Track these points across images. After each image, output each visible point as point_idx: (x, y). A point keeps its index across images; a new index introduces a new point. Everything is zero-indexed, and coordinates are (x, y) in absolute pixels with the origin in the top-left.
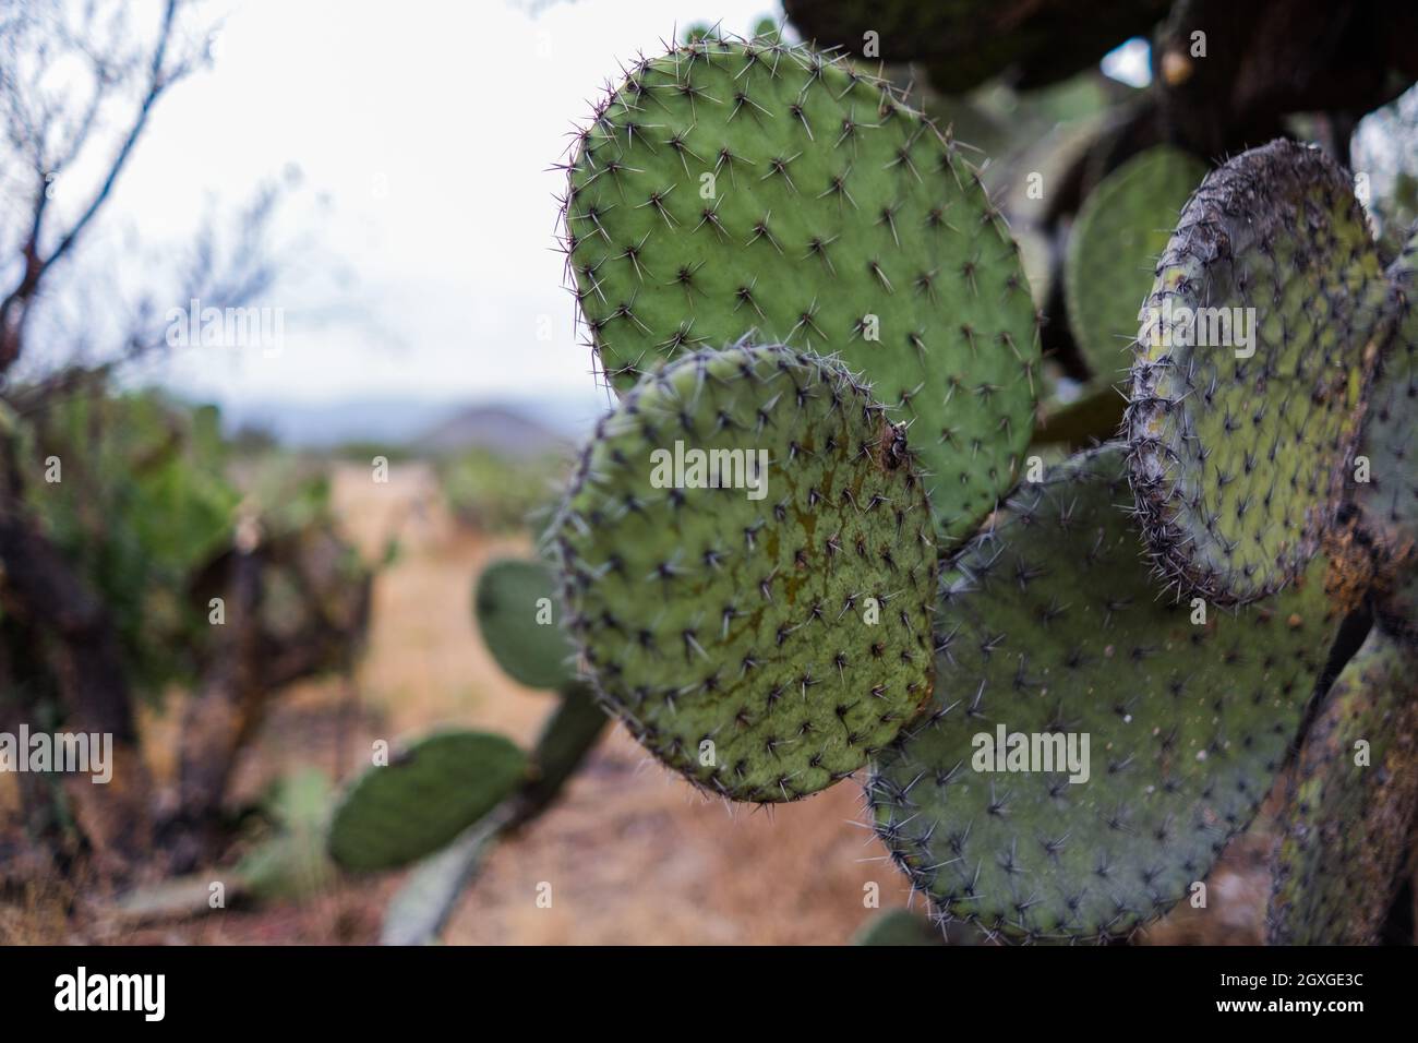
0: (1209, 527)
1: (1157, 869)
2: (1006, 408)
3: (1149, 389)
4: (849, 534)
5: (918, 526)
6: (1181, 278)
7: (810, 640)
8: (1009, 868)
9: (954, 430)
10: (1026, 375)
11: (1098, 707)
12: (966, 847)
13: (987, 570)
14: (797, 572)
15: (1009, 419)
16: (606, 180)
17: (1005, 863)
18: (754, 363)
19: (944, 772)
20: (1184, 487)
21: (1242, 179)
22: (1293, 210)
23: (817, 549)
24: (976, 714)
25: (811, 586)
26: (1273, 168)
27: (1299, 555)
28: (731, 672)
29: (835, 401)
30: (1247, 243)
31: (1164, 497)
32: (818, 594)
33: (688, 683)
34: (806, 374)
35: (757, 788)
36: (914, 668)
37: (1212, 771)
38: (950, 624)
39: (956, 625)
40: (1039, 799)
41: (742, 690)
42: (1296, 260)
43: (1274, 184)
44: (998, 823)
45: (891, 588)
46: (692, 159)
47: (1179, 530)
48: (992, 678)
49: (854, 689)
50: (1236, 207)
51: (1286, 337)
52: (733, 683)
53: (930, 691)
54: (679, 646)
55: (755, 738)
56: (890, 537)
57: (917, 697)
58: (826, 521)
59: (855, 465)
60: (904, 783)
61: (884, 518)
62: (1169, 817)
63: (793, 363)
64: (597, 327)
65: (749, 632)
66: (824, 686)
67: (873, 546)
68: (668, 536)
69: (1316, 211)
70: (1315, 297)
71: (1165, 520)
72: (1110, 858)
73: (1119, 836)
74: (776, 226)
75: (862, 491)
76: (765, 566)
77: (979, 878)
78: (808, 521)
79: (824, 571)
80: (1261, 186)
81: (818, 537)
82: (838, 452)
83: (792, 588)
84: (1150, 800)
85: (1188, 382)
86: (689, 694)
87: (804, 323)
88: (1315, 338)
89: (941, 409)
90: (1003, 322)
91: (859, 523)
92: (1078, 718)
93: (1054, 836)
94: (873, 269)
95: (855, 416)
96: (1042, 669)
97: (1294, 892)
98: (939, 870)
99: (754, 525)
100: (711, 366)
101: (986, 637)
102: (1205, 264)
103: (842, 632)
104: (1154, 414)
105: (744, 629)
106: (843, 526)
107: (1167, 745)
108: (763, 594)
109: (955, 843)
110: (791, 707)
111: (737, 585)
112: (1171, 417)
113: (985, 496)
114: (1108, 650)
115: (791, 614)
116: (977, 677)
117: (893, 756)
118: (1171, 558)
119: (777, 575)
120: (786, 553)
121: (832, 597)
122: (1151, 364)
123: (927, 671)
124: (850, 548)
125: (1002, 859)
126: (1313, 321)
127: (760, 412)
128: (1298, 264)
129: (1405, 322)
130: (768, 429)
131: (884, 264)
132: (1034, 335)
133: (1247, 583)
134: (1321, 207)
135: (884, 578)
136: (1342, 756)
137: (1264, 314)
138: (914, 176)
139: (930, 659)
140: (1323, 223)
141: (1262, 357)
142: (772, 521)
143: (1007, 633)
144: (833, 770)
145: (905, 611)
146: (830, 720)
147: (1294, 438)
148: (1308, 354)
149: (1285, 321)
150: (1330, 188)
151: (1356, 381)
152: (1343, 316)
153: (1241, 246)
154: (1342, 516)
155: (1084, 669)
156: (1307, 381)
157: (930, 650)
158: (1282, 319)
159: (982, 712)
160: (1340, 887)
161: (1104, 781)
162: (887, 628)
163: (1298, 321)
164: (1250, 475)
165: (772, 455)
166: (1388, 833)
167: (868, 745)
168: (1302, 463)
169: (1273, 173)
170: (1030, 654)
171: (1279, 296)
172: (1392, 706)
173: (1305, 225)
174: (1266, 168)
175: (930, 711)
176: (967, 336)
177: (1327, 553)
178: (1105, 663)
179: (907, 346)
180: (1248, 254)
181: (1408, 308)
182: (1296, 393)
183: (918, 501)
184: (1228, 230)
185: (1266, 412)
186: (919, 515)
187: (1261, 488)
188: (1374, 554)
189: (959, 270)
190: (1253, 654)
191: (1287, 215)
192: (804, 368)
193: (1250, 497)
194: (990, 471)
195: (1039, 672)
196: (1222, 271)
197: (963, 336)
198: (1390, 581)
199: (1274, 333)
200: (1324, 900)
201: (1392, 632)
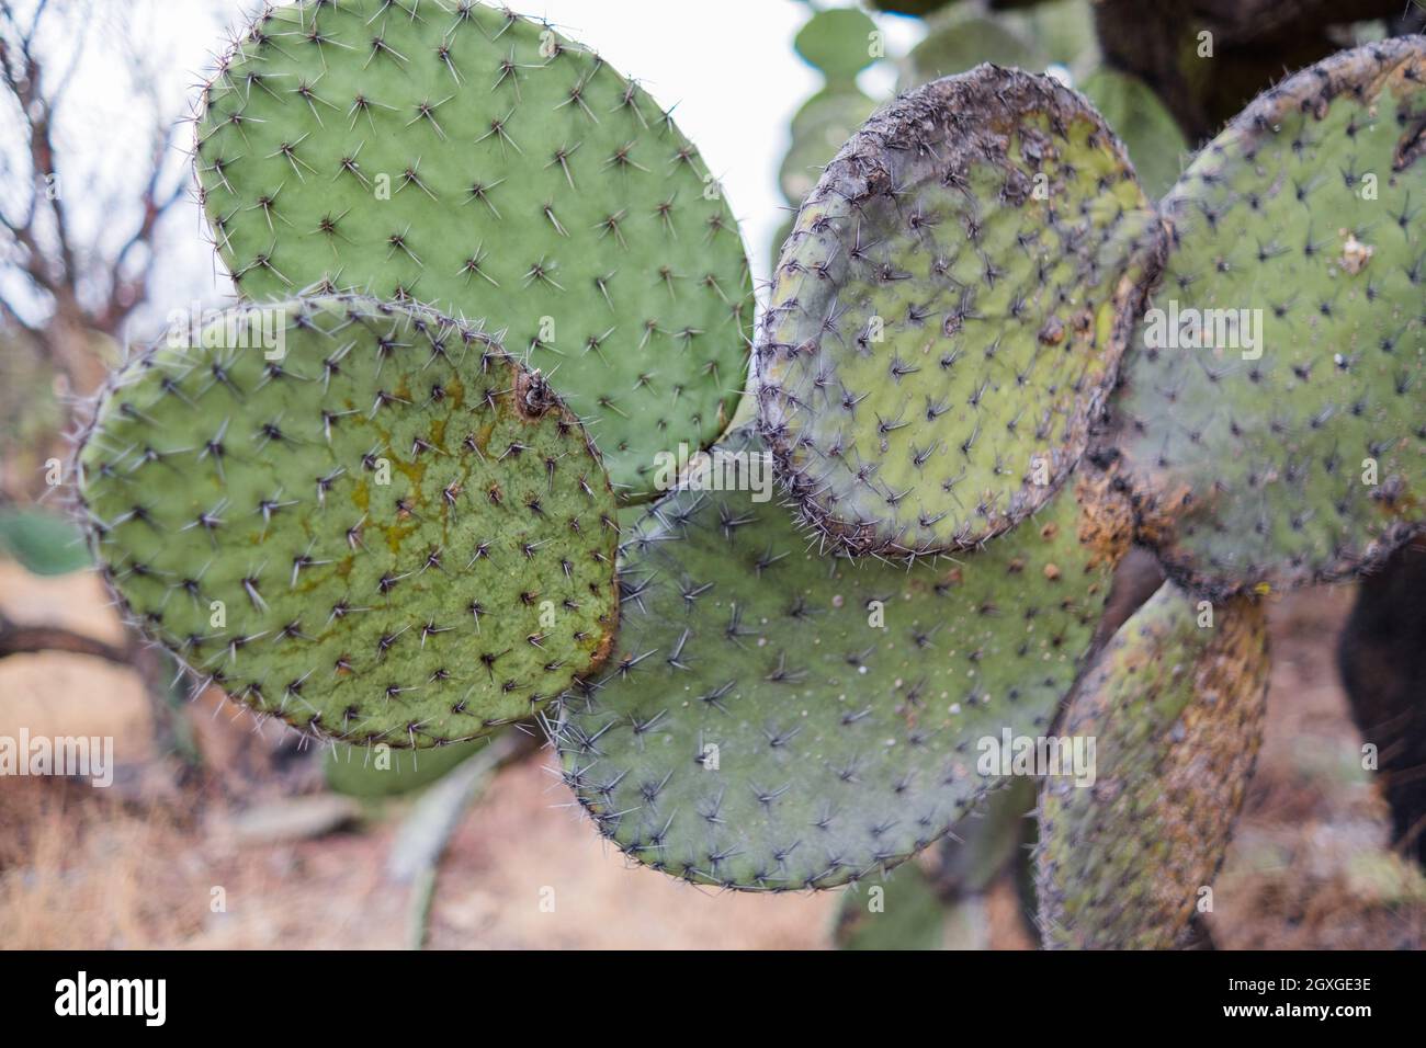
0: (861, 476)
1: (891, 822)
2: (713, 354)
3: (771, 334)
4: (476, 483)
5: (580, 473)
6: (819, 216)
7: (429, 589)
8: (710, 818)
9: (649, 376)
10: (734, 316)
11: (827, 657)
12: (662, 797)
13: (685, 518)
14: (400, 521)
15: (715, 365)
16: (229, 132)
17: (707, 813)
18: (309, 314)
19: (642, 721)
20: (815, 435)
21: (915, 109)
22: (1000, 140)
23: (428, 498)
24: (674, 663)
25: (423, 537)
26: (966, 96)
27: (1017, 504)
28: (318, 618)
29: (439, 350)
30: (921, 177)
31: (789, 446)
32: (435, 543)
33: (257, 630)
34: (390, 323)
35: (379, 734)
36: (581, 617)
37: (967, 725)
38: (643, 573)
39: (649, 572)
40: (755, 750)
41: (337, 639)
42: (1004, 193)
43: (969, 112)
44: (705, 773)
45: (542, 536)
46: (326, 108)
47: (810, 480)
48: (698, 626)
49: (501, 637)
50: (903, 139)
51: (989, 274)
52: (322, 630)
53: (606, 640)
54: (239, 594)
55: (369, 684)
56: (540, 486)
57: (589, 646)
58: (440, 470)
59: (479, 414)
60: (591, 731)
61: (527, 466)
62: (914, 770)
63: (368, 314)
64: (237, 278)
65: (335, 580)
66: (458, 634)
67: (514, 494)
68: (206, 486)
69: (1038, 140)
70: (1039, 232)
71: (795, 469)
72: (834, 810)
73: (850, 788)
74: (428, 173)
75: (493, 440)
76: (350, 515)
77: (671, 826)
78: (414, 470)
79: (441, 519)
80: (945, 115)
81: (428, 488)
82: (451, 402)
83: (394, 539)
84: (890, 753)
85: (827, 325)
86: (262, 639)
87: (469, 269)
88: (1041, 275)
89: (636, 355)
90: (706, 264)
91: (487, 472)
92: (801, 670)
93: (770, 787)
94: (546, 212)
95: (471, 364)
96: (760, 619)
97: (1059, 851)
98: (624, 818)
99: (331, 474)
101: (688, 586)
102: (851, 202)
103: (476, 580)
104: (775, 359)
105: (327, 578)
106: (468, 474)
107: (912, 697)
108: (349, 543)
109: (649, 792)
110: (414, 654)
111: (310, 536)
112: (795, 364)
113: (686, 442)
114: (836, 600)
115: (397, 562)
116: (679, 625)
117: (581, 704)
118: (809, 509)
119: (368, 524)
120: (381, 501)
121: (455, 546)
122: (777, 307)
123: (601, 620)
124: (479, 498)
125: (704, 807)
126: (1035, 257)
127: (326, 362)
128: (1008, 197)
129: (1173, 255)
130: (341, 379)
131: (558, 208)
132: (741, 277)
133: (925, 534)
134: (1046, 136)
135: (529, 526)
136: (1118, 713)
137: (952, 251)
138: (590, 118)
139: (609, 608)
140: (1051, 152)
141: (951, 298)
142: (358, 471)
143: (715, 583)
144: (486, 717)
145: (569, 559)
146: (474, 667)
147: (1013, 381)
148: (1030, 292)
149: (988, 258)
150: (1057, 114)
151: (1106, 319)
152: (1084, 250)
153: (910, 181)
154: (1100, 462)
155: (808, 619)
156: (1030, 321)
157: (609, 597)
158: (983, 256)
159: (686, 662)
160: (1131, 847)
161: (836, 733)
162: (539, 576)
163: (1009, 258)
164: (937, 421)
165: (351, 405)
166: (1199, 793)
167: (533, 692)
168: (1025, 407)
169: (968, 101)
170: (743, 603)
171: (976, 233)
172: (1184, 661)
173: (1021, 155)
174: (956, 96)
175: (618, 660)
176: (665, 278)
177: (1080, 501)
178: (833, 613)
179: (594, 289)
180: (923, 189)
181: (1176, 238)
182: (1012, 334)
183: (577, 449)
184: (890, 163)
185: (963, 354)
186: (582, 462)
187: (955, 434)
188: (1136, 502)
189: (653, 212)
190: (1009, 605)
191: (990, 146)
192: (384, 317)
193: (935, 444)
194: (695, 416)
195: (755, 622)
196: (878, 208)
197: (661, 278)
198: (1163, 529)
199: (969, 270)
200: (1109, 860)
201: (1180, 583)
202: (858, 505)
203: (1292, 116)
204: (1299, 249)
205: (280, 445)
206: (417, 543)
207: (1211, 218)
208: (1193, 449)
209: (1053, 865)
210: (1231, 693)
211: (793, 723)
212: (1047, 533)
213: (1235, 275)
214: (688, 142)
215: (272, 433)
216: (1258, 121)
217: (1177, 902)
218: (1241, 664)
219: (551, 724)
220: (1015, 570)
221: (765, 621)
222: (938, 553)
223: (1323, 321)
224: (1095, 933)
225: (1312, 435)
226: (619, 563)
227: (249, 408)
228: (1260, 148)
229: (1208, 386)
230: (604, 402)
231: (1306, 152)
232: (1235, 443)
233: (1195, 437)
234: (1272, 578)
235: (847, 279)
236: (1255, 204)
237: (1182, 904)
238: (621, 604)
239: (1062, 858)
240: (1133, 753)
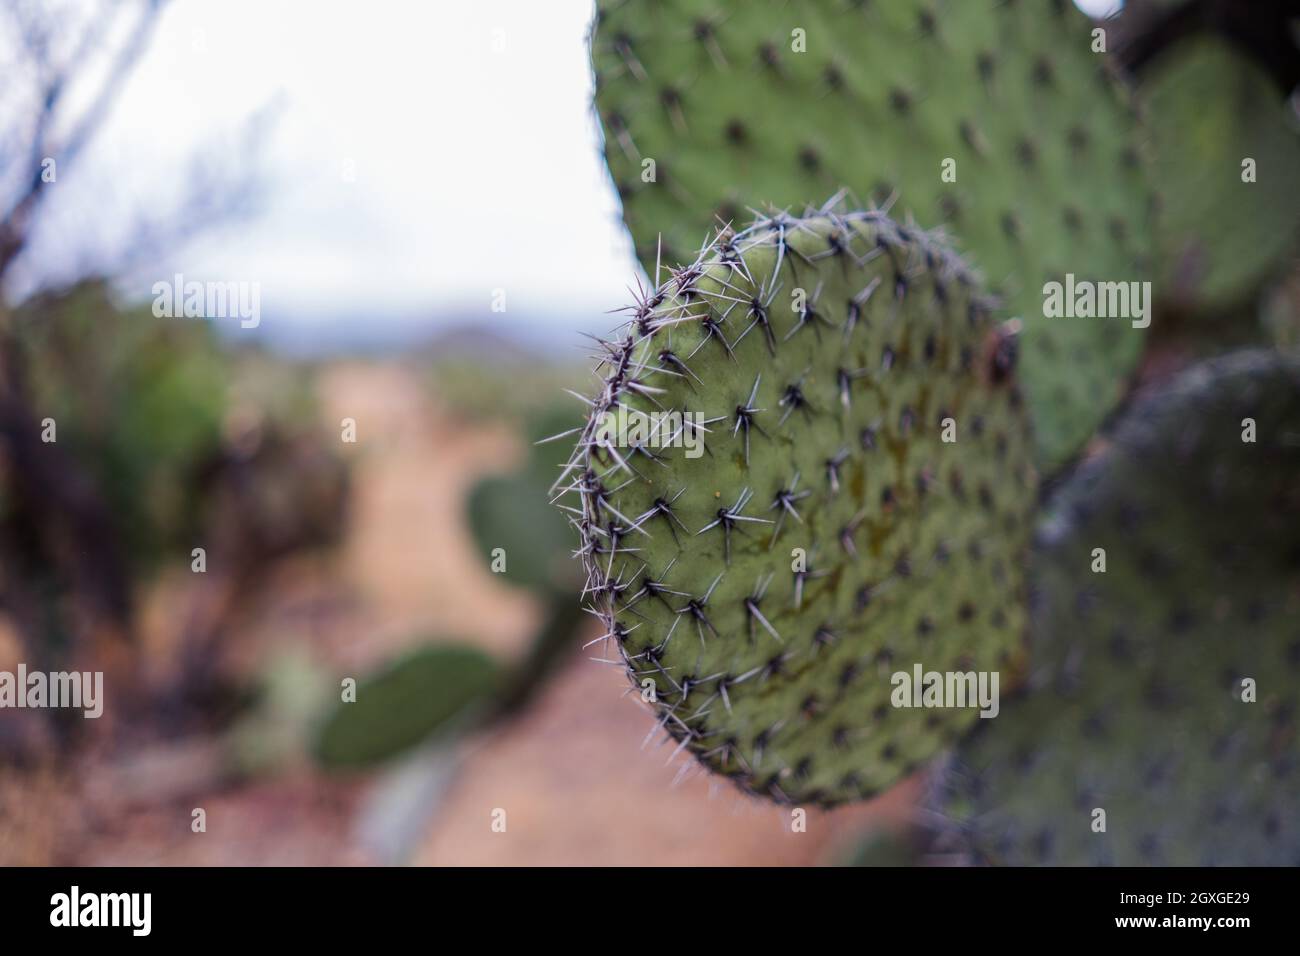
7: (893, 605)
14: (885, 516)
18: (848, 236)
23: (908, 487)
25: (898, 536)
28: (801, 647)
29: (940, 292)
32: (906, 544)
33: (746, 667)
34: (908, 256)
35: (823, 790)
36: (1007, 633)
38: (1044, 576)
41: (811, 672)
52: (801, 663)
54: (739, 618)
55: (822, 731)
56: (990, 471)
58: (919, 450)
59: (956, 378)
63: (893, 239)
64: (625, 192)
65: (825, 596)
67: (971, 483)
68: (732, 470)
76: (845, 510)
78: (899, 449)
79: (915, 513)
81: (910, 472)
82: (938, 360)
83: (878, 537)
86: (748, 681)
94: (965, 131)
95: (959, 313)
99: (838, 456)
100: (793, 237)
103: (931, 590)
105: (818, 594)
108: (843, 548)
110: (867, 688)
111: (813, 537)
113: (1084, 419)
115: (875, 571)
119: (861, 522)
120: (873, 492)
121: (922, 549)
124: (945, 484)
127: (852, 304)
130: (862, 327)
142: (854, 450)
144: (910, 760)
165: (862, 362)
179: (1003, 232)
186: (1021, 443)
192: (903, 244)
205: (800, 414)
215: (795, 398)
227: (778, 362)
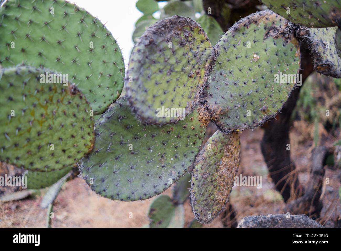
0: (149, 107)
1: (158, 184)
2: (116, 80)
4: (60, 110)
5: (85, 107)
6: (138, 49)
7: (49, 135)
8: (117, 185)
9: (101, 85)
10: (120, 71)
11: (143, 148)
12: (106, 181)
13: (110, 117)
14: (42, 119)
15: (116, 82)
17: (117, 184)
18: (19, 71)
19: (101, 164)
20: (139, 98)
21: (160, 25)
22: (179, 32)
23: (49, 114)
24: (108, 151)
25: (48, 123)
26: (171, 22)
28: (23, 142)
30: (161, 40)
31: (132, 101)
32: (51, 124)
33: (8, 145)
35: (38, 169)
36: (86, 140)
37: (175, 162)
38: (100, 130)
39: (102, 130)
40: (127, 170)
41: (27, 147)
42: (180, 44)
43: (172, 26)
44: (116, 175)
45: (76, 122)
46: (22, 23)
47: (138, 108)
48: (113, 142)
49: (67, 146)
50: (157, 32)
51: (177, 62)
52: (24, 145)
53: (92, 145)
54: (3, 137)
55: (36, 157)
56: (75, 110)
57: (88, 147)
58: (51, 107)
59: (61, 94)
60: (89, 167)
61: (72, 106)
62: (163, 173)
63: (33, 71)
65: (27, 133)
66: (57, 145)
67: (69, 113)
69: (187, 32)
70: (188, 53)
71: (134, 106)
72: (145, 182)
73: (149, 177)
74: (47, 38)
75: (64, 100)
76: (30, 118)
77: (108, 187)
78: (46, 107)
79: (52, 118)
80: (166, 26)
81: (49, 111)
82: (54, 91)
83: (41, 123)
84: (158, 169)
86: (9, 147)
87: (58, 60)
88: (189, 62)
89: (98, 80)
90: (114, 59)
91: (63, 107)
92: (137, 151)
93: (131, 178)
94: (76, 47)
96: (128, 140)
98: (97, 186)
99: (25, 108)
101: (111, 133)
102: (146, 46)
103: (61, 132)
104: (129, 81)
105: (24, 133)
107: (162, 157)
109: (103, 180)
110: (46, 150)
111: (20, 123)
112: (134, 82)
113: (110, 100)
114: (145, 135)
115: (42, 128)
116: (109, 142)
117: (86, 160)
118: (137, 115)
119: (34, 120)
120: (38, 115)
121: (55, 125)
122: (130, 69)
123: (91, 141)
124: (61, 113)
125: (116, 183)
126: (187, 58)
127: (23, 82)
128: (181, 45)
129: (217, 57)
130: (27, 86)
131: (79, 46)
132: (122, 62)
133: (163, 120)
134: (189, 31)
135: (73, 120)
136: (208, 158)
137: (169, 57)
138: (85, 25)
139: (93, 138)
140: (190, 35)
141: (169, 67)
142: (32, 107)
143: (117, 132)
144: (64, 164)
145: (83, 127)
146: (61, 153)
147: (183, 85)
148: (186, 66)
149: (177, 59)
150: (191, 26)
151: (203, 72)
152: (198, 57)
153: (159, 41)
154: (202, 103)
155: (139, 140)
156: (186, 72)
157: (92, 136)
158: (175, 58)
159: (111, 150)
160: (211, 188)
161: (146, 165)
162: (76, 131)
163: (181, 58)
164: (166, 95)
165: (29, 92)
166: (226, 175)
167: (75, 158)
168: (186, 91)
169: (172, 23)
170: (124, 136)
171: (174, 53)
172: (221, 147)
173: (184, 35)
174: (169, 22)
175: (95, 150)
176: (104, 63)
177: (198, 112)
178: (144, 138)
179: (87, 65)
180: (162, 43)
181: (218, 54)
182: (183, 75)
183: (84, 102)
184: (154, 37)
185: (171, 80)
186: (85, 105)
187: (170, 97)
188: (210, 112)
189: (101, 47)
190: (184, 136)
191: (177, 33)
192: (37, 72)
193: (166, 100)
194: (112, 94)
195: (127, 141)
196: (152, 48)
197: (103, 63)
198: (216, 118)
199: (173, 61)
200: (206, 191)
201: (221, 130)
202: (148, 114)
203: (242, 28)
204: (244, 56)
205: (12, 102)
206: (46, 124)
207: (225, 49)
208: (222, 100)
209: (194, 193)
210: (232, 153)
211: (136, 163)
212: (191, 119)
213: (231, 62)
214: (109, 31)
215: (11, 99)
216: (235, 28)
217: (221, 200)
218: (234, 147)
219: (80, 166)
220: (185, 127)
221: (129, 140)
222: (167, 124)
223: (249, 72)
224: (204, 207)
225: (248, 96)
226: (95, 128)
227: (5, 93)
228: (236, 34)
229: (225, 86)
230: (91, 91)
231: (245, 35)
232: (231, 99)
233: (223, 98)
234: (240, 128)
235: (145, 63)
236: (235, 47)
237: (223, 200)
238: (95, 137)
239: (196, 191)
240: (211, 167)
